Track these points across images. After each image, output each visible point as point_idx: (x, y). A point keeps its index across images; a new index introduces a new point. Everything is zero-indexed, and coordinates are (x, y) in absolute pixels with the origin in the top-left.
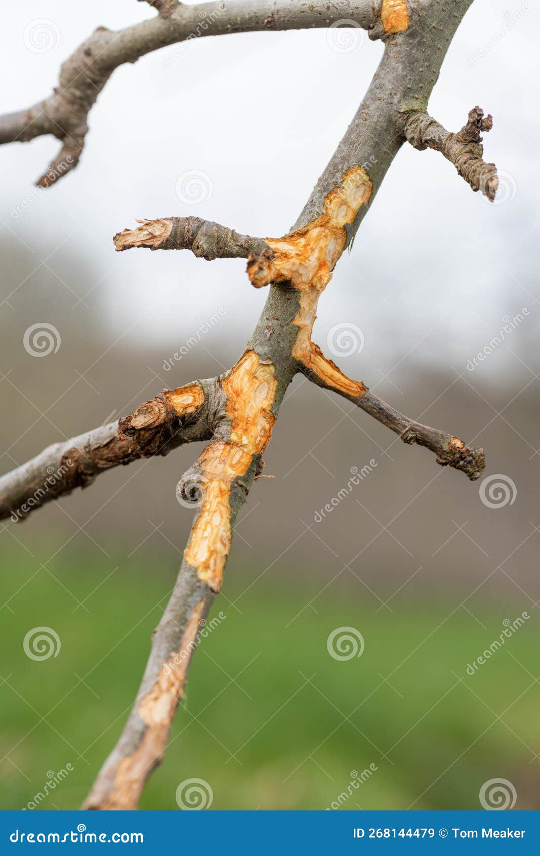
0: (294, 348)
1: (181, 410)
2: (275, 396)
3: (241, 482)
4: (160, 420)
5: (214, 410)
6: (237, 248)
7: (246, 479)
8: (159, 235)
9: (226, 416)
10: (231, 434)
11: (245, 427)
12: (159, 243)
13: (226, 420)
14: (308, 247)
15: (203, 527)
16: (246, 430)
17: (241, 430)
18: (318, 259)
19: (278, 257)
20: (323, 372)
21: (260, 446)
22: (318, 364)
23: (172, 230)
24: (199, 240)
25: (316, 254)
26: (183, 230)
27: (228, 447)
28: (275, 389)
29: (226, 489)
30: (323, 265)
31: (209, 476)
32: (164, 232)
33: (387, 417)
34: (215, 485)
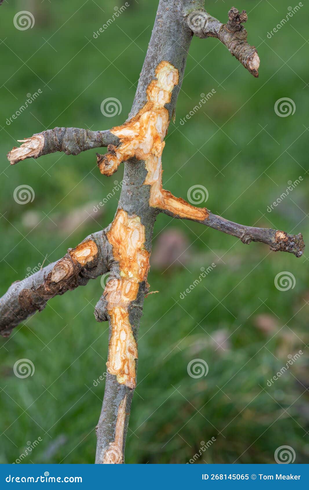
0: (150, 201)
1: (83, 262)
2: (145, 237)
3: (135, 305)
4: (71, 272)
5: (106, 256)
6: (93, 143)
7: (138, 302)
8: (37, 148)
9: (115, 260)
10: (120, 272)
11: (129, 265)
12: (38, 153)
13: (115, 263)
14: (143, 128)
15: (115, 343)
16: (130, 267)
17: (126, 268)
18: (152, 134)
19: (123, 143)
20: (176, 209)
21: (143, 275)
22: (171, 204)
23: (45, 142)
24: (65, 145)
25: (149, 131)
26: (52, 140)
27: (121, 282)
28: (144, 232)
29: (125, 313)
30: (156, 138)
31: (112, 306)
32: (40, 145)
33: (228, 229)
34: (117, 311)
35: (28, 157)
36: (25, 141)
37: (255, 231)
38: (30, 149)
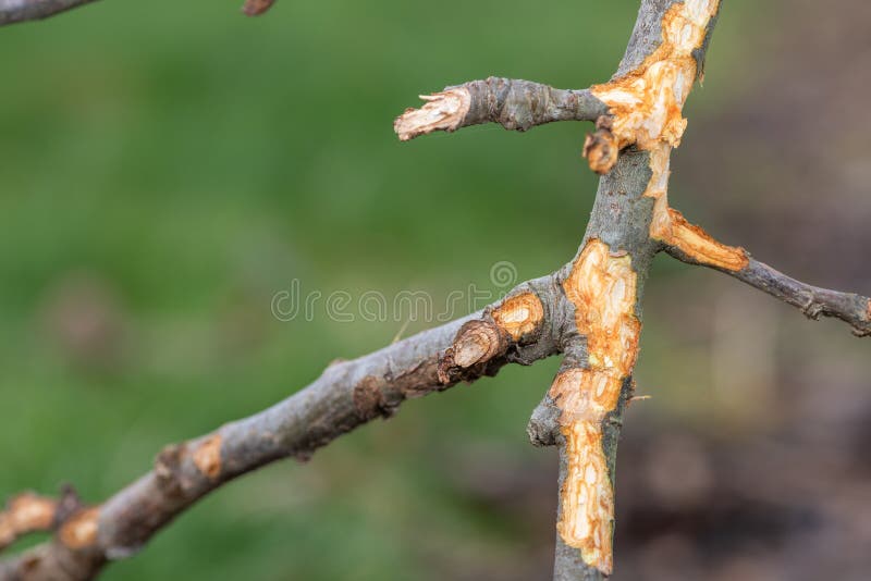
0: (651, 228)
1: (516, 332)
2: (636, 294)
3: (612, 419)
4: (492, 350)
5: (559, 326)
6: (558, 112)
7: (617, 413)
8: (455, 113)
9: (577, 332)
10: (588, 356)
11: (605, 345)
12: (456, 123)
13: (579, 338)
14: (651, 91)
15: (575, 489)
16: (608, 347)
17: (600, 350)
18: (666, 104)
19: (615, 115)
20: (690, 246)
21: (628, 364)
22: (682, 236)
24: (508, 111)
25: (662, 98)
26: (485, 101)
27: (588, 375)
28: (634, 284)
29: (596, 433)
30: (672, 111)
31: (570, 418)
32: (461, 107)
33: (782, 289)
34: (579, 428)
35: (437, 129)
36: (433, 98)
37: (831, 296)
38: (442, 113)
